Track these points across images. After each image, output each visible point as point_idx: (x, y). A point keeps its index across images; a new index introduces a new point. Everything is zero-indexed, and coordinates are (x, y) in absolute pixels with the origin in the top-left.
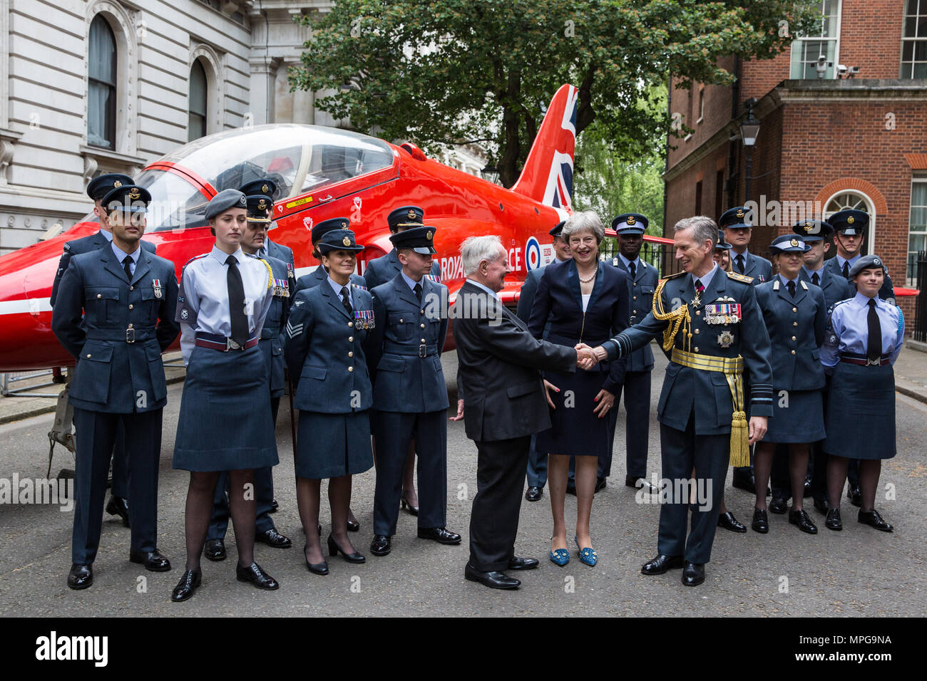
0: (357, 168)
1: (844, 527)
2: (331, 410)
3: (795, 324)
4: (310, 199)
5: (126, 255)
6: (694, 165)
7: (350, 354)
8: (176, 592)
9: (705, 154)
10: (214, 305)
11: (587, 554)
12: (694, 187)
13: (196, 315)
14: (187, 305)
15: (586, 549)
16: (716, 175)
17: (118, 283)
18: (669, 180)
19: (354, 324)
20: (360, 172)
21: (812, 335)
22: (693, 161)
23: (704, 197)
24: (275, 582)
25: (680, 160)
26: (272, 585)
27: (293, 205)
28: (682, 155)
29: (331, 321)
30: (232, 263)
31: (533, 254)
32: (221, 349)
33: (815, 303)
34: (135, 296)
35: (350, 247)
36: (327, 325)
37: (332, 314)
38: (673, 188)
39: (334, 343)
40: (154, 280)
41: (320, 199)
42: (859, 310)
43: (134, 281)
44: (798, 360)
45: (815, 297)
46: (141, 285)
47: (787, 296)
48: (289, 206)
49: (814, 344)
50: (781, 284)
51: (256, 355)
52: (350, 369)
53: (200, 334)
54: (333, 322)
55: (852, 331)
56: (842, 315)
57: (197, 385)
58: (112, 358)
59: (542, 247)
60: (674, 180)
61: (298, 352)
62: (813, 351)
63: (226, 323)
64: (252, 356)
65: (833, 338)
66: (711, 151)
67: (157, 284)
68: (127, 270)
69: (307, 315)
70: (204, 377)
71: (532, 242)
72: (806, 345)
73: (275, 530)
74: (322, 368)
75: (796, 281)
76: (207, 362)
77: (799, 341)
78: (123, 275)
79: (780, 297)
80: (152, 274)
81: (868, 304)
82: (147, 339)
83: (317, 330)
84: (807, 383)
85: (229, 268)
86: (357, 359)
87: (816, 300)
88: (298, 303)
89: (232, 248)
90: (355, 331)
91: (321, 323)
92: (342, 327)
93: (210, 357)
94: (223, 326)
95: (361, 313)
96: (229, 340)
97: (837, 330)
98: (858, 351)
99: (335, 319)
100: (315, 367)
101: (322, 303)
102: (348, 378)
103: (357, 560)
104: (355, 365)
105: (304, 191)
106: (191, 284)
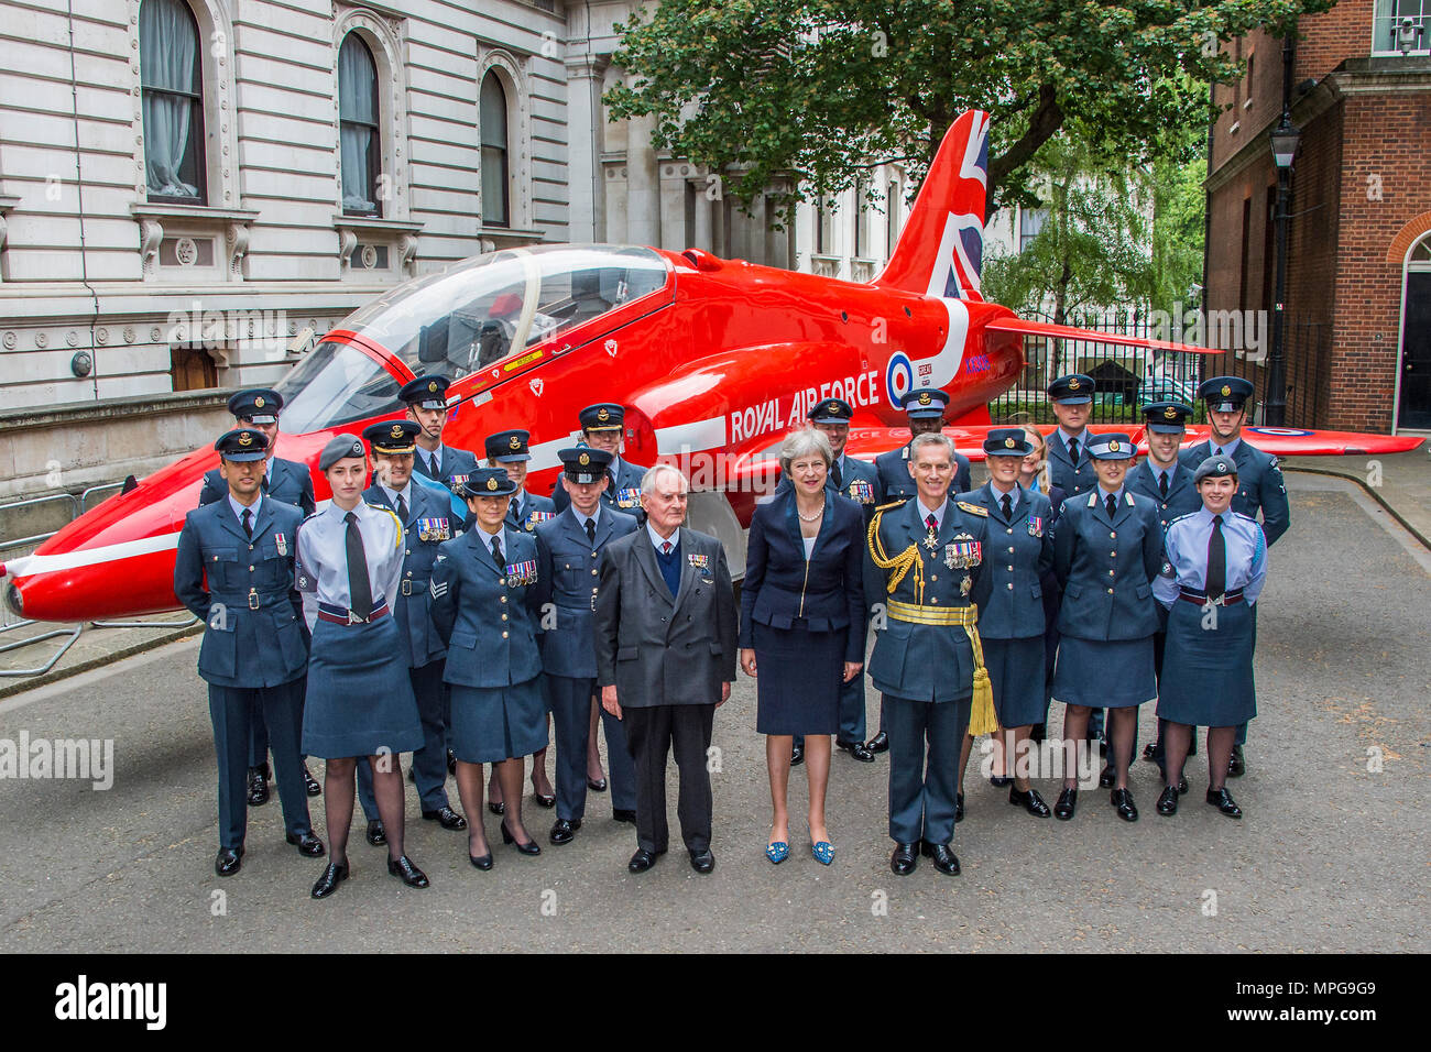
0: (619, 292)
1: (1181, 810)
2: (483, 685)
3: (1113, 554)
4: (539, 354)
5: (243, 509)
6: (1241, 173)
7: (504, 617)
8: (317, 887)
9: (1253, 157)
10: (331, 574)
11: (820, 849)
12: (1242, 204)
13: (316, 581)
14: (305, 573)
15: (820, 844)
16: (1266, 191)
17: (236, 542)
18: (1212, 190)
19: (507, 581)
20: (623, 299)
21: (1139, 565)
22: (1239, 167)
23: (1251, 224)
24: (426, 880)
25: (1227, 161)
26: (422, 883)
27: (515, 365)
28: (1227, 155)
29: (479, 579)
30: (351, 519)
31: (900, 377)
32: (344, 623)
33: (1143, 523)
34: (256, 556)
35: (495, 491)
36: (474, 585)
37: (480, 571)
38: (1218, 204)
39: (483, 605)
40: (277, 536)
41: (554, 352)
42: (1200, 531)
43: (254, 538)
44: (1115, 601)
45: (1143, 516)
46: (263, 542)
47: (1104, 517)
48: (508, 368)
49: (1143, 577)
50: (1099, 498)
51: (386, 625)
52: (505, 634)
53: (322, 605)
54: (479, 580)
55: (1188, 560)
56: (1177, 537)
57: (320, 663)
58: (236, 629)
59: (915, 365)
60: (1220, 190)
61: (444, 616)
62: (1138, 589)
63: (345, 595)
64: (383, 627)
65: (1167, 568)
66: (1260, 155)
67: (281, 539)
68: (246, 525)
69: (451, 572)
70: (327, 654)
71: (900, 360)
72: (1129, 581)
73: (450, 809)
74: (474, 634)
75: (1118, 495)
76: (329, 637)
77: (1118, 578)
78: (242, 534)
79: (1096, 518)
80: (275, 528)
81: (1213, 521)
82: (274, 603)
83: (463, 589)
84: (1129, 629)
85: (349, 526)
86: (515, 622)
87: (1144, 520)
88: (440, 558)
89: (354, 503)
90: (509, 591)
91: (467, 581)
92: (492, 586)
93: (329, 633)
94: (343, 597)
95: (516, 567)
96: (351, 613)
97: (1173, 558)
98: (1196, 586)
99: (481, 576)
100: (463, 633)
101: (467, 559)
102: (504, 645)
103: (531, 850)
104: (511, 628)
105: (529, 344)
106: (308, 548)
